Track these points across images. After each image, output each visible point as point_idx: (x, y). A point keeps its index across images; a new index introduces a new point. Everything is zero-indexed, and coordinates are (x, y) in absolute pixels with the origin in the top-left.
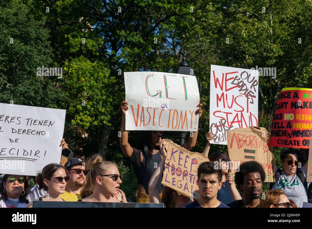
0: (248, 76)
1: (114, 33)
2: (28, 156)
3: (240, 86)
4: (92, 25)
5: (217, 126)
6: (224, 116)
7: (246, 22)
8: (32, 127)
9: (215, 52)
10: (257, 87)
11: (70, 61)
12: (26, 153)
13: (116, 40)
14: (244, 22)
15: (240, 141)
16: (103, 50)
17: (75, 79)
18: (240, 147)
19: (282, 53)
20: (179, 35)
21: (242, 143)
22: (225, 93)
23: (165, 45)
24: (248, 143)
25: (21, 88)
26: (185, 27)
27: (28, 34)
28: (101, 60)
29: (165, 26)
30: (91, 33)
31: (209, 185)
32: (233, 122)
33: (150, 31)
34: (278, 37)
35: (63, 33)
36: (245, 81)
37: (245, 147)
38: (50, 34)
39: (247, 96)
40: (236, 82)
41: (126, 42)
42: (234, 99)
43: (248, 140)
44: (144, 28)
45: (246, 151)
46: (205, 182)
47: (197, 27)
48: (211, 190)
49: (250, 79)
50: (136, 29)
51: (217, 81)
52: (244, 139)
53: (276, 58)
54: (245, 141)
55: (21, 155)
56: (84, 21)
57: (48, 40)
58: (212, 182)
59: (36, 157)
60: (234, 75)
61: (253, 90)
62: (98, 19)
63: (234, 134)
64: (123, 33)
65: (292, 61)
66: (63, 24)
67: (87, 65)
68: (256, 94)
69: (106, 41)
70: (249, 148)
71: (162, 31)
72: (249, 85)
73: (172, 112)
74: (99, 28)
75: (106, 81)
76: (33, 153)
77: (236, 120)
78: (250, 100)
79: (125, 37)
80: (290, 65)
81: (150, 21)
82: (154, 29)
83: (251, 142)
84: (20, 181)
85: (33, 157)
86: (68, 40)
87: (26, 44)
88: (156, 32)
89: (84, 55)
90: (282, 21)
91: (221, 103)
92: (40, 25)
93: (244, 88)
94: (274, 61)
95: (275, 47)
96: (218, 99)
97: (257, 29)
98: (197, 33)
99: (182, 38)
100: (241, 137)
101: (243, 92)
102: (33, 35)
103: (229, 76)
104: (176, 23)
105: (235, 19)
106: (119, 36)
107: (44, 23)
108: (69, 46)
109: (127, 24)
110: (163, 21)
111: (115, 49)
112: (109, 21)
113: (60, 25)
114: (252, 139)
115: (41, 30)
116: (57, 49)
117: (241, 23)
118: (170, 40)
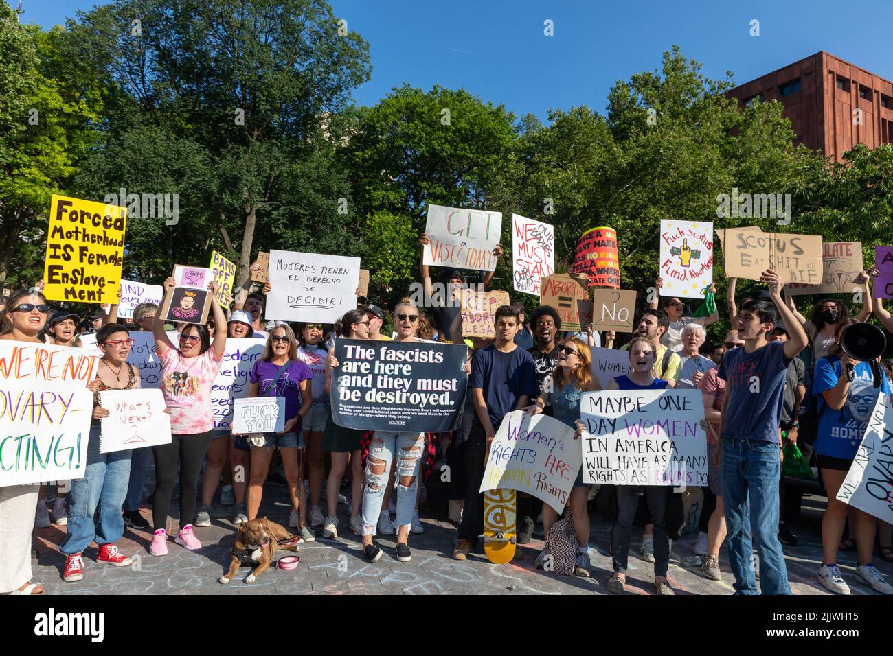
0: (545, 230)
1: (416, 185)
2: (324, 304)
3: (538, 238)
4: (394, 178)
5: (519, 274)
6: (526, 265)
7: (551, 172)
8: (327, 276)
9: (519, 203)
10: (552, 242)
11: (372, 214)
12: (321, 301)
13: (419, 192)
14: (548, 172)
15: (555, 288)
16: (405, 203)
17: (377, 233)
18: (554, 294)
19: (587, 204)
20: (482, 186)
21: (557, 290)
22: (526, 243)
23: (468, 197)
24: (564, 290)
25: (324, 242)
26: (488, 178)
27: (330, 188)
28: (403, 213)
29: (468, 177)
30: (392, 185)
31: (508, 327)
32: (533, 272)
33: (453, 183)
34: (583, 187)
35: (364, 185)
36: (542, 234)
37: (560, 294)
38: (352, 188)
39: (544, 249)
40: (535, 234)
41: (429, 194)
42: (534, 251)
43: (565, 287)
44: (446, 180)
45: (561, 298)
46: (503, 324)
47: (499, 178)
48: (509, 332)
49: (547, 233)
50: (438, 180)
51: (518, 230)
52: (561, 285)
53: (580, 209)
54: (561, 288)
55: (316, 303)
56: (386, 174)
57: (350, 194)
58: (510, 325)
59: (332, 305)
60: (532, 227)
61: (549, 243)
62: (400, 172)
63: (549, 280)
64: (424, 184)
65: (597, 211)
66: (366, 177)
67: (390, 218)
68: (552, 248)
69: (408, 194)
70: (566, 295)
71: (465, 182)
72: (545, 239)
73: (471, 251)
74: (401, 181)
75: (409, 234)
76: (329, 301)
77: (536, 270)
78: (547, 253)
79: (428, 190)
80: (595, 216)
81: (453, 173)
82: (456, 181)
83: (567, 289)
84: (318, 328)
85: (329, 305)
86: (369, 193)
87: (328, 198)
88: (459, 183)
89: (386, 208)
90: (587, 171)
91: (522, 252)
92: (342, 179)
93: (542, 240)
94: (579, 211)
95: (580, 197)
96: (520, 248)
97: (561, 180)
98: (498, 183)
99: (484, 189)
100: (556, 284)
101: (541, 244)
102: (335, 189)
103: (529, 227)
104: (479, 176)
105: (539, 169)
106: (421, 188)
107: (346, 177)
108: (371, 199)
109: (429, 177)
110: (464, 172)
111: (418, 202)
112: (411, 173)
113: (362, 178)
114: (569, 285)
115: (343, 184)
116: (359, 203)
117: (544, 174)
118: (473, 192)
